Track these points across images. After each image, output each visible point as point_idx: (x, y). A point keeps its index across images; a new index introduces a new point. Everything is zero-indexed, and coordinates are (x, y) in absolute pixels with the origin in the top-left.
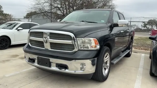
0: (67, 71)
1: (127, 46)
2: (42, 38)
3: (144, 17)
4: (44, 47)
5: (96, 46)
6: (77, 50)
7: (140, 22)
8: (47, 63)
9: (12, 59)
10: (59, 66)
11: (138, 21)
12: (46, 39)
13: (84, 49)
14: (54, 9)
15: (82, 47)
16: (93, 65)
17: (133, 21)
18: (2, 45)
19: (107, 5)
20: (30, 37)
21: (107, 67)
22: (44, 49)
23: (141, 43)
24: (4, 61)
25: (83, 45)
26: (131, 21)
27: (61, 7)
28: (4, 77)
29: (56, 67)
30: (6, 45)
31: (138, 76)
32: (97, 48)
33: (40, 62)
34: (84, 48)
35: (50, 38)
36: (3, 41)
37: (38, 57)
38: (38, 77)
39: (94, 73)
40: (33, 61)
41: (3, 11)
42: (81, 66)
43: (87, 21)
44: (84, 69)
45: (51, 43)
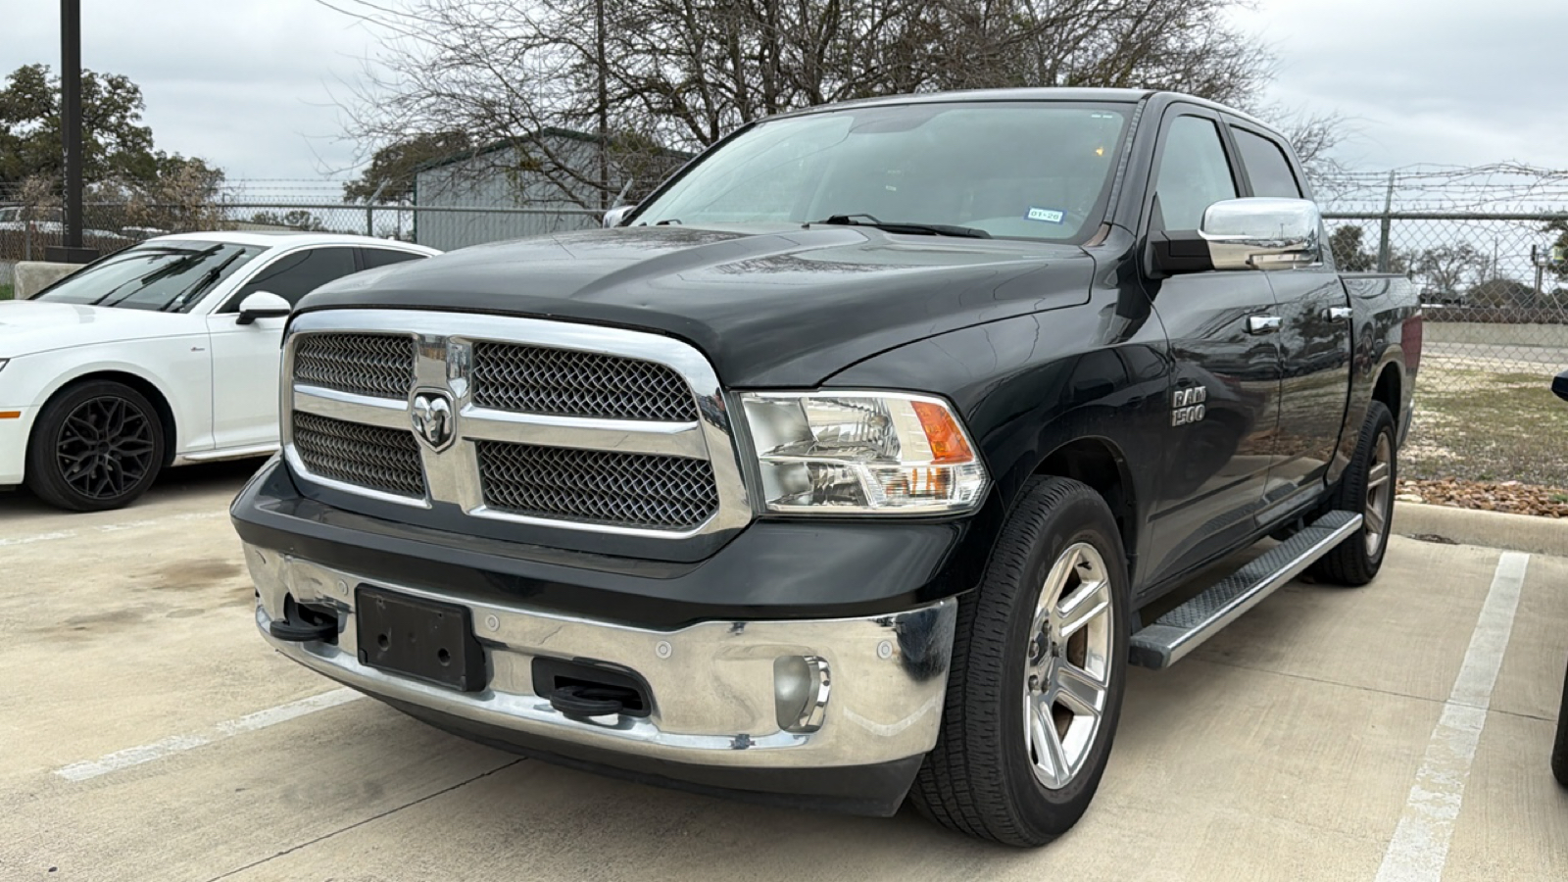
0: (641, 734)
1: (1334, 474)
2: (402, 395)
3: (1524, 170)
4: (420, 491)
5: (944, 478)
6: (743, 524)
7: (1486, 223)
8: (443, 654)
9: (161, 607)
10: (560, 682)
11: (1461, 210)
12: (439, 404)
13: (817, 508)
14: (622, 99)
15: (801, 489)
16: (918, 666)
17: (1408, 208)
18: (84, 464)
19: (1168, 53)
20: (298, 387)
21: (1087, 692)
22: (421, 503)
23: (1509, 437)
24: (80, 627)
25: (811, 465)
26: (1394, 209)
27: (696, 82)
28: (49, 784)
29: (539, 693)
30: (129, 464)
31: (1428, 785)
32: (957, 500)
33: (383, 639)
34: (818, 498)
35: (478, 401)
36: (99, 424)
37: (359, 591)
38: (375, 790)
39: (929, 754)
40: (320, 626)
41: (147, 131)
42: (788, 688)
43: (884, 221)
44: (818, 712)
45: (485, 443)
